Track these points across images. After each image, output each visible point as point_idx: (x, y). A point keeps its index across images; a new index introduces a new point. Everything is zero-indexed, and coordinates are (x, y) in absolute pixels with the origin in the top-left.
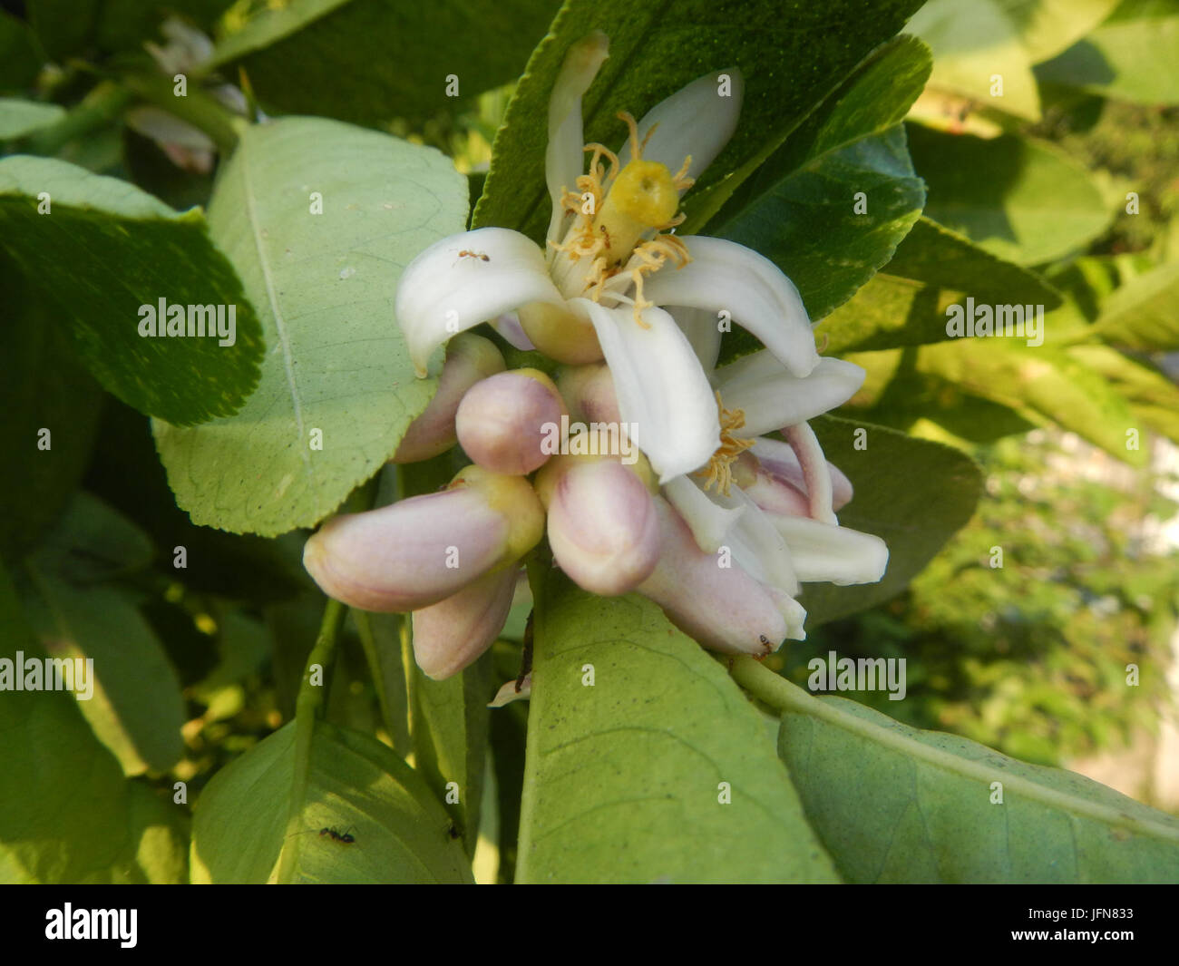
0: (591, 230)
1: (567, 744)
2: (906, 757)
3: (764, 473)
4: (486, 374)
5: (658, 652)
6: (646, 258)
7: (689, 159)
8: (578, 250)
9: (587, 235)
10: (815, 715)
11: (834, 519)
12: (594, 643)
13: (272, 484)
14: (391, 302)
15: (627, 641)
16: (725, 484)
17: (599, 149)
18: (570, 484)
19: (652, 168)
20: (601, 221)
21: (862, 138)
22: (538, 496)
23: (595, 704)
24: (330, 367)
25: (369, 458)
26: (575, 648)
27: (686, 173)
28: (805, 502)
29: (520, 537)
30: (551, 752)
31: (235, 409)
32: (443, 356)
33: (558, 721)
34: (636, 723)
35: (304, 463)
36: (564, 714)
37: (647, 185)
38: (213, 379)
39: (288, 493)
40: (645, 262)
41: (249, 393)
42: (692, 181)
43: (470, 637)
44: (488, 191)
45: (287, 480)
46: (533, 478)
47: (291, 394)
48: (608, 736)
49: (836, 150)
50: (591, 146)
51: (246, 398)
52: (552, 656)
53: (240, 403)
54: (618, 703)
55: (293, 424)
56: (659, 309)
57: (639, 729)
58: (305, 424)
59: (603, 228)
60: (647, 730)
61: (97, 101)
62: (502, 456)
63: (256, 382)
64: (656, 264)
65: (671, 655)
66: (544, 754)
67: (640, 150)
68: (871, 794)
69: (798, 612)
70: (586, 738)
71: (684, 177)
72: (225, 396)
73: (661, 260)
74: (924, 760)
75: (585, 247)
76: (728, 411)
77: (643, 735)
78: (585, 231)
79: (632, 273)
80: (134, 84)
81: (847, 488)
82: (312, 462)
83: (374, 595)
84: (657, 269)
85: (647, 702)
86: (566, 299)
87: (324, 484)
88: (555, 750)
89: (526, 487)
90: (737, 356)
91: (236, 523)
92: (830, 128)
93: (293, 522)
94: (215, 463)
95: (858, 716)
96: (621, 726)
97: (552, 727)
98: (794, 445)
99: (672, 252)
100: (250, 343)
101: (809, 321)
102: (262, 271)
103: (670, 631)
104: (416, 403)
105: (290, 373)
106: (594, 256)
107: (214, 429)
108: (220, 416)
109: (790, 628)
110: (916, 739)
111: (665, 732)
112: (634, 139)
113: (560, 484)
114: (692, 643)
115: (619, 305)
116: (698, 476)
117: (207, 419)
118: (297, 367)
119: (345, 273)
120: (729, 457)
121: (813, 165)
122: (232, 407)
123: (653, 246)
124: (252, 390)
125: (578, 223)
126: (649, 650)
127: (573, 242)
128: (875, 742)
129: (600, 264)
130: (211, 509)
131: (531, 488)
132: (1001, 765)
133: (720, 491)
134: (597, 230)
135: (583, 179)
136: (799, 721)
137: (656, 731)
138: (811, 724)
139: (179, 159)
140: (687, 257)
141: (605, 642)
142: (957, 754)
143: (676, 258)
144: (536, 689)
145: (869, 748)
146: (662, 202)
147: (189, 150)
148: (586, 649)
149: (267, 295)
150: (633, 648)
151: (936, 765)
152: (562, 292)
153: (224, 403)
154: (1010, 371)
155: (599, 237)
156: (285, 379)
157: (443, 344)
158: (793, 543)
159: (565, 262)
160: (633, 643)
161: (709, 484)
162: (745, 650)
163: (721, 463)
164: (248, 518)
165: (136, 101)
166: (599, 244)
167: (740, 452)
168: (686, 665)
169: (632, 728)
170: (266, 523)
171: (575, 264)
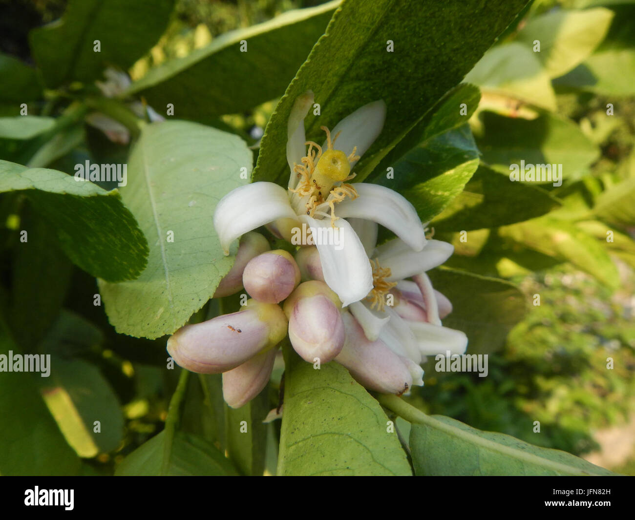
0: (309, 182)
1: (300, 442)
2: (473, 445)
3: (404, 299)
4: (259, 252)
5: (345, 393)
6: (335, 196)
7: (355, 148)
8: (302, 192)
9: (307, 185)
10: (428, 425)
11: (439, 323)
12: (314, 389)
13: (154, 312)
14: (212, 218)
15: (331, 388)
16: (381, 306)
17: (312, 144)
18: (299, 308)
19: (337, 153)
20: (314, 178)
21: (448, 131)
22: (285, 314)
23: (314, 420)
24: (183, 252)
25: (201, 299)
26: (305, 391)
27: (354, 155)
28: (424, 313)
29: (275, 335)
30: (292, 445)
31: (136, 277)
32: (238, 245)
33: (295, 429)
34: (333, 430)
35: (169, 301)
36: (298, 426)
37: (334, 161)
38: (125, 263)
39: (161, 318)
40: (335, 198)
41: (143, 270)
42: (359, 157)
43: (251, 386)
44: (259, 164)
45: (161, 310)
46: (282, 305)
47: (164, 266)
48: (319, 437)
49: (435, 137)
50: (308, 143)
51: (141, 272)
52: (294, 395)
53: (138, 274)
54: (325, 420)
55: (165, 282)
56: (343, 220)
57: (335, 433)
58: (170, 281)
59: (314, 181)
60: (338, 434)
61: (71, 112)
62: (265, 295)
63: (145, 265)
64: (340, 199)
65: (352, 396)
66: (288, 447)
67: (332, 144)
68: (456, 465)
69: (419, 372)
70: (309, 438)
71: (354, 156)
72: (131, 271)
73: (343, 196)
74: (483, 447)
75: (306, 191)
76: (383, 268)
77: (336, 437)
78: (306, 183)
79: (329, 203)
80: (90, 102)
81: (448, 306)
82: (173, 301)
83: (202, 365)
84: (341, 201)
85: (339, 419)
86: (298, 215)
87: (178, 312)
88: (294, 444)
89: (279, 309)
90: (386, 240)
91: (137, 332)
92: (431, 126)
93: (164, 332)
94: (128, 301)
95: (450, 425)
96: (326, 432)
97: (293, 433)
98: (418, 284)
99: (348, 193)
100: (142, 248)
101: (421, 223)
102: (151, 204)
103: (352, 382)
104: (224, 269)
105: (164, 255)
106: (311, 195)
107: (127, 285)
108: (129, 279)
109: (414, 379)
110: (480, 436)
111: (347, 435)
112: (329, 139)
113: (295, 308)
114: (363, 389)
115: (324, 218)
116: (367, 301)
117: (123, 280)
118: (167, 252)
119: (191, 204)
120: (383, 291)
121: (424, 144)
122: (134, 276)
123: (339, 190)
124: (143, 268)
125: (303, 179)
126: (341, 392)
127: (299, 189)
128: (458, 438)
129: (314, 198)
130: (125, 326)
131: (281, 309)
132: (523, 448)
133: (379, 309)
134: (312, 182)
135: (304, 158)
136: (420, 428)
137: (343, 434)
138: (426, 429)
139: (112, 138)
140: (356, 194)
141: (320, 388)
142: (500, 443)
143: (350, 195)
144: (286, 414)
145: (455, 441)
146: (342, 169)
147: (118, 133)
148: (310, 391)
149: (153, 215)
150: (334, 391)
151: (489, 449)
152: (296, 213)
153: (130, 273)
154: (547, 237)
155: (313, 186)
156: (161, 258)
157: (238, 238)
158: (418, 336)
159: (297, 198)
160: (333, 389)
161: (373, 305)
162: (392, 391)
163: (379, 295)
164: (143, 330)
165: (90, 110)
166: (313, 189)
167: (389, 289)
168: (359, 400)
169: (331, 433)
170: (151, 332)
171: (302, 198)
